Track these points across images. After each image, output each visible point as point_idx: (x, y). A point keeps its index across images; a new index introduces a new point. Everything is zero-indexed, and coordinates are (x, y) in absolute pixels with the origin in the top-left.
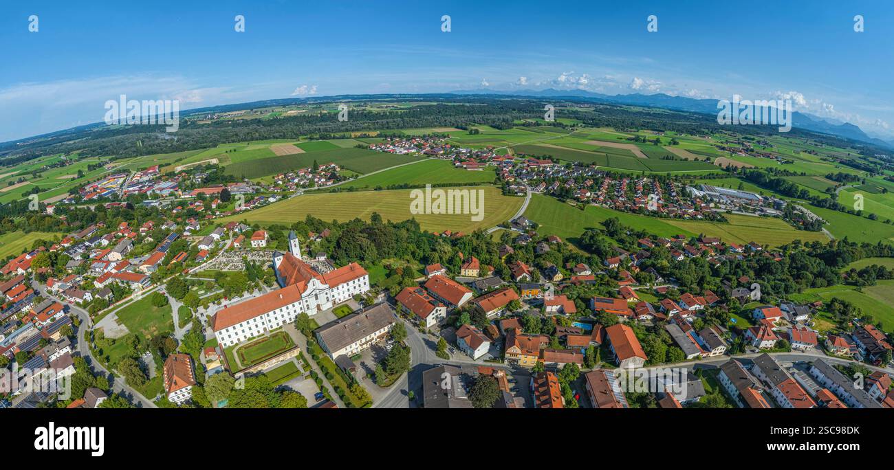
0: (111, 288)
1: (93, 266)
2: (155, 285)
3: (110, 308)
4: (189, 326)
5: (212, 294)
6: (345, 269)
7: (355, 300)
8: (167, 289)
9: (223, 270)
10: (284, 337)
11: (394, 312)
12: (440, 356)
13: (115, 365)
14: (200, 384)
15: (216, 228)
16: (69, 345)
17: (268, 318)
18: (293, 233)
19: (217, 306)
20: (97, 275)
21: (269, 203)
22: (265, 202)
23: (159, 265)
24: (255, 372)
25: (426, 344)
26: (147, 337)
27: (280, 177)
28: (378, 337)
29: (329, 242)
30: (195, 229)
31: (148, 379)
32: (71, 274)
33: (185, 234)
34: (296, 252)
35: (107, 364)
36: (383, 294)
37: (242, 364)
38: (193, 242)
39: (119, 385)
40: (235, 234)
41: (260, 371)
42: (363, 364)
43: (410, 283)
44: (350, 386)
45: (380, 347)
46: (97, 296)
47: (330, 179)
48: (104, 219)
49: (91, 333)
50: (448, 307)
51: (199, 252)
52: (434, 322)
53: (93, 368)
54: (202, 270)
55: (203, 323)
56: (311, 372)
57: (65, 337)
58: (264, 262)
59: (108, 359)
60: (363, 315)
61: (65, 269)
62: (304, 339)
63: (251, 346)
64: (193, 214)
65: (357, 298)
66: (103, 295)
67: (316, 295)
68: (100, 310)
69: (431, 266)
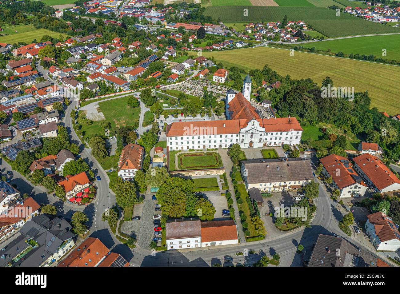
0: (99, 84)
1: (88, 65)
2: (133, 91)
3: (95, 98)
4: (150, 127)
5: (173, 108)
6: (284, 120)
7: (284, 148)
8: (141, 95)
9: (186, 93)
10: (216, 157)
11: (314, 171)
12: (341, 228)
13: (88, 139)
14: (144, 170)
15: (188, 59)
16: (58, 117)
17: (209, 139)
18: (249, 78)
19: (174, 119)
20: (90, 73)
21: (235, 48)
22: (232, 46)
23: (139, 77)
24: (186, 175)
25: (333, 211)
26: (117, 126)
27: (250, 26)
28: (291, 187)
29: (277, 93)
30: (172, 56)
31: (109, 155)
32: (70, 67)
33: (164, 57)
34: (247, 94)
35: (82, 137)
36: (310, 153)
37: (179, 166)
38: (169, 65)
39: (86, 154)
40: (202, 67)
41: (190, 176)
42: (270, 203)
43: (339, 152)
44: (252, 215)
45: (289, 195)
46: (87, 88)
47: (295, 36)
48: (102, 31)
49: (76, 113)
50: (369, 187)
51: (171, 74)
52: (349, 195)
53: (71, 137)
54: (170, 89)
55: (160, 128)
56: (227, 191)
57: (56, 111)
58: (219, 95)
59: (84, 133)
60: (285, 163)
61: (66, 63)
62: (231, 164)
63: (189, 155)
64: (172, 43)
65: (286, 147)
66: (92, 88)
67: (252, 134)
68: (87, 98)
69: (368, 144)
